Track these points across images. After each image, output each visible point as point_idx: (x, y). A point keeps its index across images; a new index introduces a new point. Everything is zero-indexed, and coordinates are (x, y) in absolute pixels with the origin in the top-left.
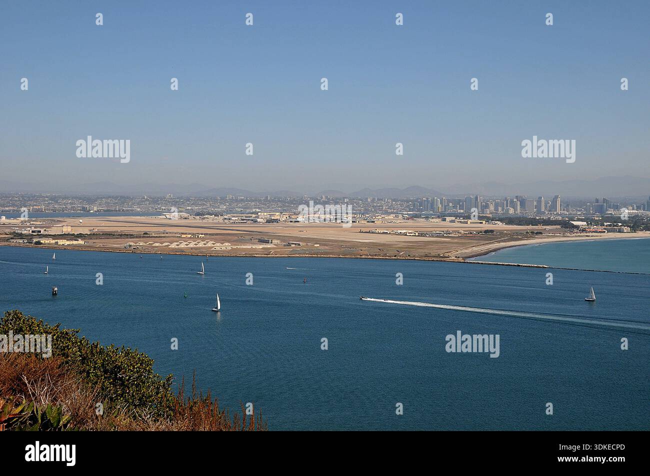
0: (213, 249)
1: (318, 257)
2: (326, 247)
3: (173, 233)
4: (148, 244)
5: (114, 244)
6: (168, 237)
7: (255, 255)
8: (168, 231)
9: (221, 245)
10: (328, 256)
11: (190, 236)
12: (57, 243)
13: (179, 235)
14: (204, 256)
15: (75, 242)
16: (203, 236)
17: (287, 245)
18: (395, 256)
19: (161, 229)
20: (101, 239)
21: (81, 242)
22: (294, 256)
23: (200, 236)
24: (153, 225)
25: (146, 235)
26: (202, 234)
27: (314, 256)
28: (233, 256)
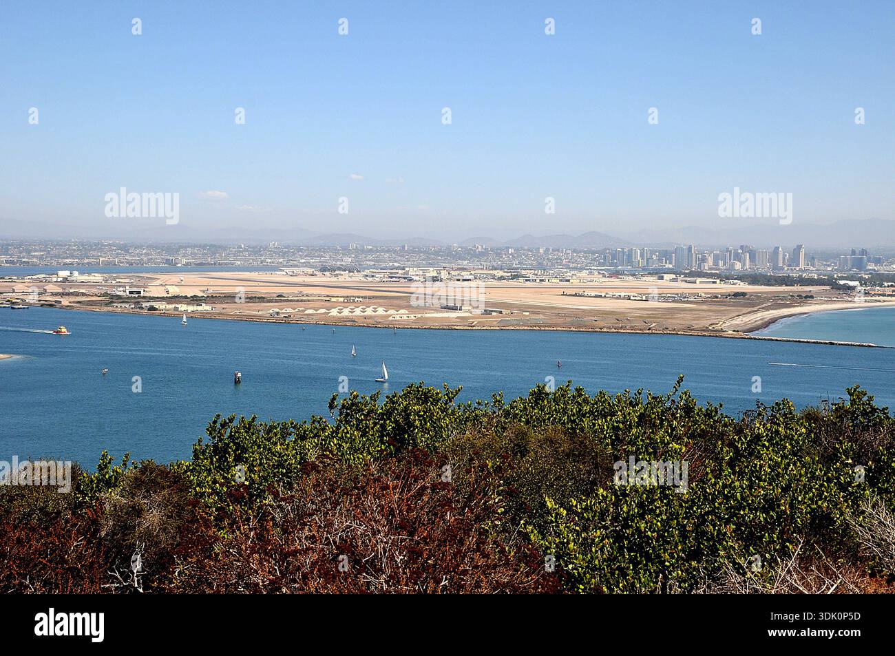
0: (391, 318)
1: (541, 330)
2: (541, 316)
3: (315, 296)
4: (297, 310)
5: (253, 310)
6: (313, 301)
7: (456, 328)
8: (305, 292)
9: (396, 313)
10: (555, 329)
11: (342, 299)
12: (176, 309)
13: (328, 299)
14: (386, 327)
15: (199, 308)
16: (361, 299)
17: (487, 314)
18: (649, 329)
19: (296, 290)
20: (227, 303)
21: (205, 307)
22: (507, 328)
23: (357, 299)
24: (278, 285)
25: (280, 298)
26: (358, 297)
27: (534, 328)
28: (425, 328)
